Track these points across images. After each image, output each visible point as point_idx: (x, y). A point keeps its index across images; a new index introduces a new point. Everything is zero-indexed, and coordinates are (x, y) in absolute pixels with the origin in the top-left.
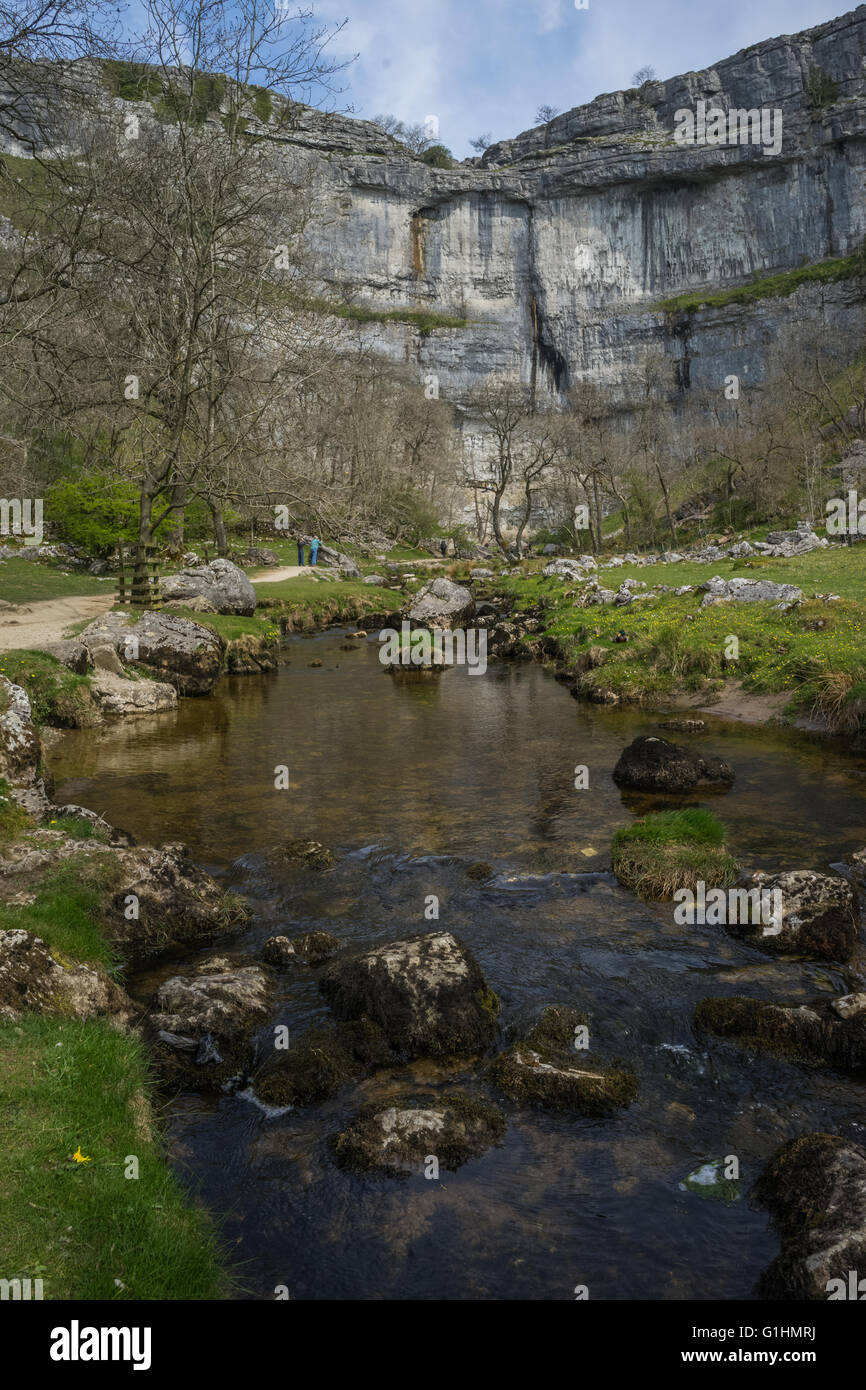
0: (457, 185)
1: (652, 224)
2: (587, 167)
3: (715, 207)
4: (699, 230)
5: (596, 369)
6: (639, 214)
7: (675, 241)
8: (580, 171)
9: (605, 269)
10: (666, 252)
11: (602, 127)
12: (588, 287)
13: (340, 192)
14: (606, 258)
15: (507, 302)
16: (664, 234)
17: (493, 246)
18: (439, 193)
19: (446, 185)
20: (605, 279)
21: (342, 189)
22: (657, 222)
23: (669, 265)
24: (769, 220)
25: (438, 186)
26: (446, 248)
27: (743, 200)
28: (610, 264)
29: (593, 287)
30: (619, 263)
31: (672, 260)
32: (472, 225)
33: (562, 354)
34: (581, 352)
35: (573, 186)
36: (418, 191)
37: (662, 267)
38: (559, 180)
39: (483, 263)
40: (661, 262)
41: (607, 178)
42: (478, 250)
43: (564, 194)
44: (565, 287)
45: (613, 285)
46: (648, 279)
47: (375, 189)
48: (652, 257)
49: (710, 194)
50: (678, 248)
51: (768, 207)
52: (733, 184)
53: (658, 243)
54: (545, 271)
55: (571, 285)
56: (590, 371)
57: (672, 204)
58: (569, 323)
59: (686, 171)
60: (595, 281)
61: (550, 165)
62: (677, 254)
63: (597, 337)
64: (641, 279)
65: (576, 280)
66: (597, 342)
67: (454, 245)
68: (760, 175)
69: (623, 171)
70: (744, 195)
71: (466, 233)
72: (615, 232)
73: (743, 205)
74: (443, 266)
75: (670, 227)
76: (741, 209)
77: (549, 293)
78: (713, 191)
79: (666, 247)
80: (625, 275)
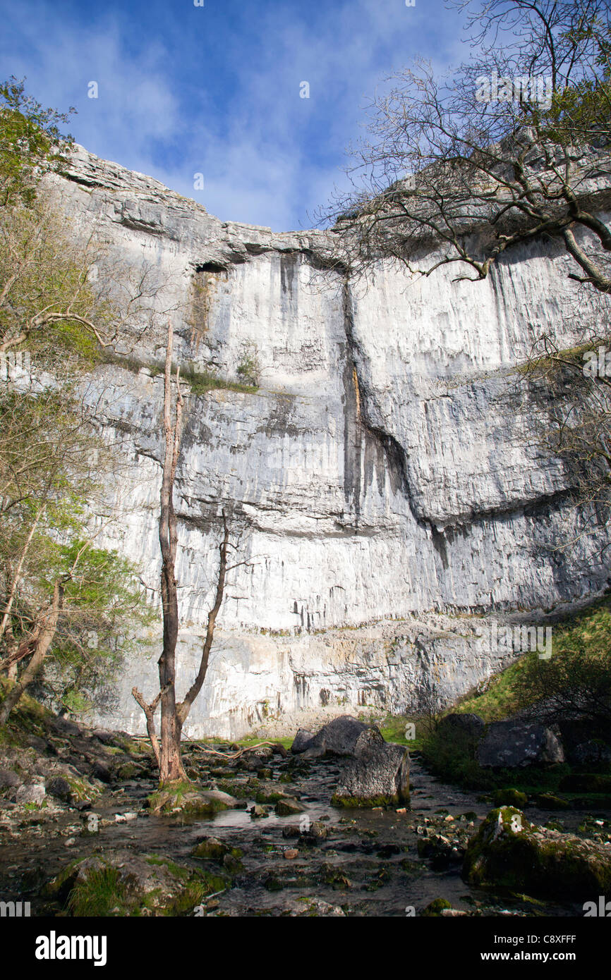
0: (254, 238)
1: (501, 283)
5: (448, 453)
7: (535, 302)
9: (447, 333)
10: (524, 313)
12: (427, 354)
13: (100, 225)
14: (448, 320)
15: (319, 374)
16: (519, 292)
17: (300, 310)
18: (230, 246)
19: (241, 237)
20: (448, 345)
21: (103, 222)
23: (531, 327)
25: (231, 237)
26: (238, 309)
28: (453, 328)
29: (433, 356)
30: (465, 327)
31: (533, 321)
32: (272, 289)
33: (397, 439)
34: (425, 434)
36: (203, 238)
37: (522, 331)
39: (286, 329)
40: (519, 325)
42: (280, 314)
44: (396, 354)
45: (460, 353)
46: (505, 346)
47: (146, 230)
48: (507, 320)
50: (540, 307)
54: (368, 335)
55: (404, 352)
56: (438, 458)
58: (405, 397)
60: (436, 347)
62: (539, 312)
63: (446, 412)
64: (497, 345)
65: (410, 346)
66: (447, 418)
67: (249, 306)
71: (265, 294)
72: (457, 292)
74: (233, 329)
75: (527, 284)
77: (374, 361)
79: (523, 307)
80: (474, 341)
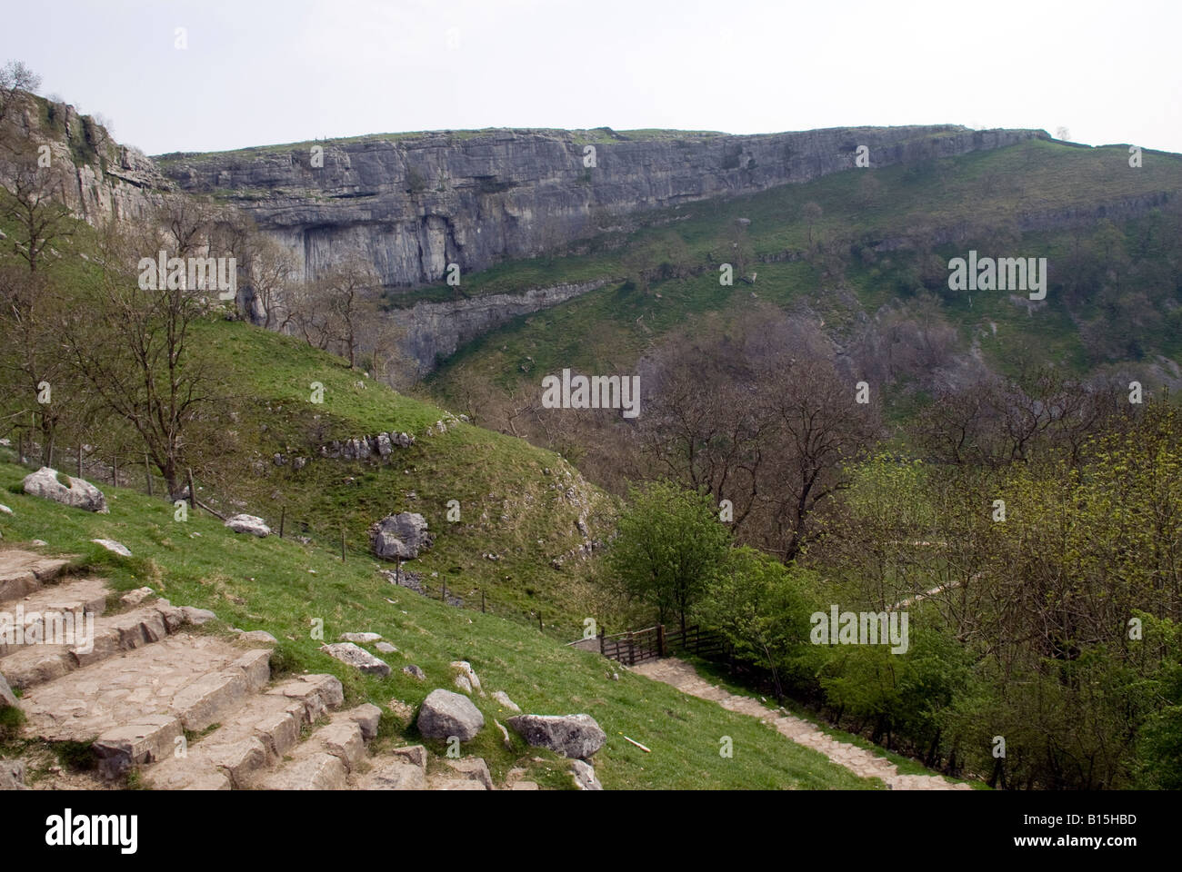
1: (310, 250)
2: (285, 212)
3: (347, 243)
4: (337, 256)
6: (303, 244)
7: (322, 263)
8: (280, 214)
10: (317, 269)
11: (281, 180)
16: (317, 257)
22: (312, 248)
24: (383, 257)
27: (367, 241)
35: (274, 223)
38: (267, 219)
40: (314, 276)
41: (296, 221)
43: (266, 228)
48: (309, 272)
49: (344, 234)
50: (324, 267)
51: (382, 247)
52: (361, 230)
53: (312, 262)
57: (322, 238)
59: (341, 221)
61: (259, 207)
68: (377, 227)
69: (305, 217)
70: (367, 238)
73: (366, 244)
75: (320, 253)
76: (365, 246)
78: (348, 233)
79: (317, 265)
